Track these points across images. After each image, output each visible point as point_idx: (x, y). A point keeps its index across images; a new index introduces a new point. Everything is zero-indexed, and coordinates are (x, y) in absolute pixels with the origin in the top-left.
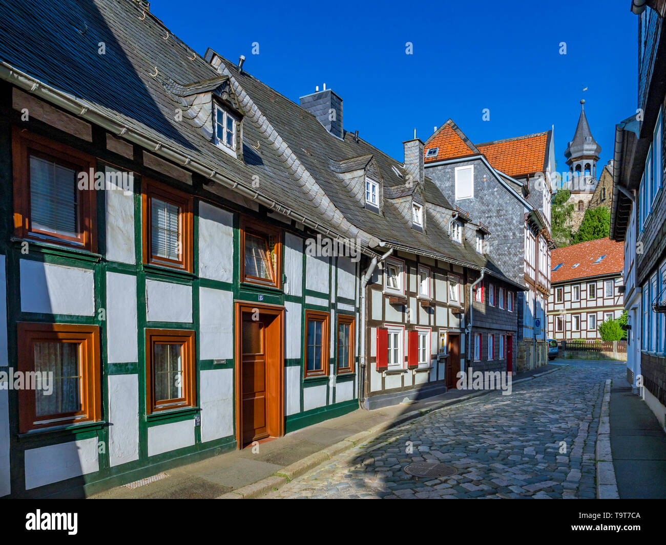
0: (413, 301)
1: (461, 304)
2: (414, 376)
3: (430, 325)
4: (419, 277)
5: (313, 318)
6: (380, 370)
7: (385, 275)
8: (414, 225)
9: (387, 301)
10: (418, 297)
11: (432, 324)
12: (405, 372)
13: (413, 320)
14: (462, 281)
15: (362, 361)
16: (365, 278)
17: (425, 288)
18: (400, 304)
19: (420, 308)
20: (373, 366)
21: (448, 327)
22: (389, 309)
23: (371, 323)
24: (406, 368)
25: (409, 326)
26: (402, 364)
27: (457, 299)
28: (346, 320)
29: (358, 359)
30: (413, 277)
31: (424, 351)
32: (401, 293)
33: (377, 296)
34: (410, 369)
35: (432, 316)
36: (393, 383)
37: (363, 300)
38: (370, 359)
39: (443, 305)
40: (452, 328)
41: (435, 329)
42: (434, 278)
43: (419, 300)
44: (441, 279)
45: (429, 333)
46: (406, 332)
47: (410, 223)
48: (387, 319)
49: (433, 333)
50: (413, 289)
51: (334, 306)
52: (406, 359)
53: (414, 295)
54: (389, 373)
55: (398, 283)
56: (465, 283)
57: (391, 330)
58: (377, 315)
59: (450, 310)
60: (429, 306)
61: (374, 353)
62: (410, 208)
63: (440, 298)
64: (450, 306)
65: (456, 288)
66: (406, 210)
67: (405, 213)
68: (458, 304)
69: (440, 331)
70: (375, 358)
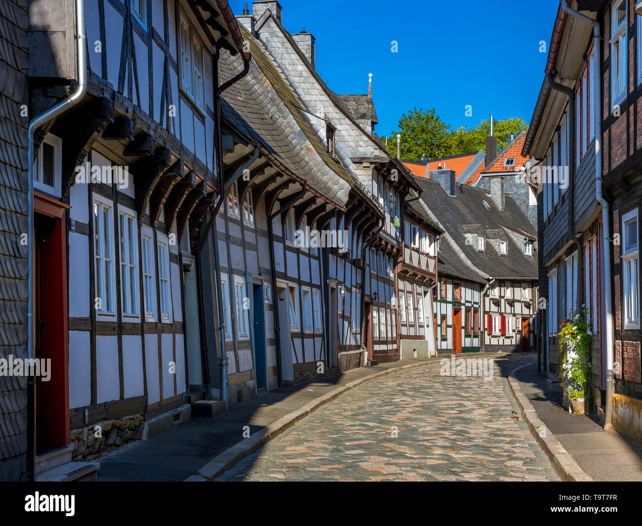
0: (503, 301)
1: (530, 300)
2: (503, 340)
3: (511, 313)
4: (506, 288)
5: (468, 310)
6: (489, 335)
7: (490, 290)
8: (501, 255)
9: (491, 301)
10: (505, 298)
11: (513, 312)
12: (499, 337)
13: (503, 311)
14: (530, 286)
15: (482, 330)
16: (482, 293)
17: (508, 293)
18: (497, 303)
19: (506, 304)
20: (486, 332)
21: (522, 314)
22: (492, 305)
23: (485, 312)
24: (500, 335)
25: (501, 314)
26: (498, 333)
27: (527, 297)
28: (476, 311)
29: (480, 329)
30: (502, 289)
31: (508, 327)
32: (497, 297)
33: (487, 299)
34: (502, 336)
35: (513, 308)
36: (494, 342)
37: (482, 302)
38: (485, 329)
39: (519, 301)
40: (524, 315)
41: (514, 315)
42: (513, 287)
43: (505, 300)
44: (518, 287)
45: (511, 318)
46: (500, 316)
47: (499, 254)
48: (491, 310)
49: (513, 317)
50: (502, 294)
51: (472, 306)
52: (500, 330)
53: (503, 297)
54: (493, 337)
55: (495, 293)
56: (532, 287)
57: (493, 316)
58: (487, 309)
59: (523, 304)
60: (511, 303)
61: (486, 327)
62: (499, 245)
63: (517, 297)
64: (523, 302)
65: (527, 290)
66: (497, 246)
67: (496, 247)
68: (528, 300)
69: (517, 316)
70: (487, 329)
